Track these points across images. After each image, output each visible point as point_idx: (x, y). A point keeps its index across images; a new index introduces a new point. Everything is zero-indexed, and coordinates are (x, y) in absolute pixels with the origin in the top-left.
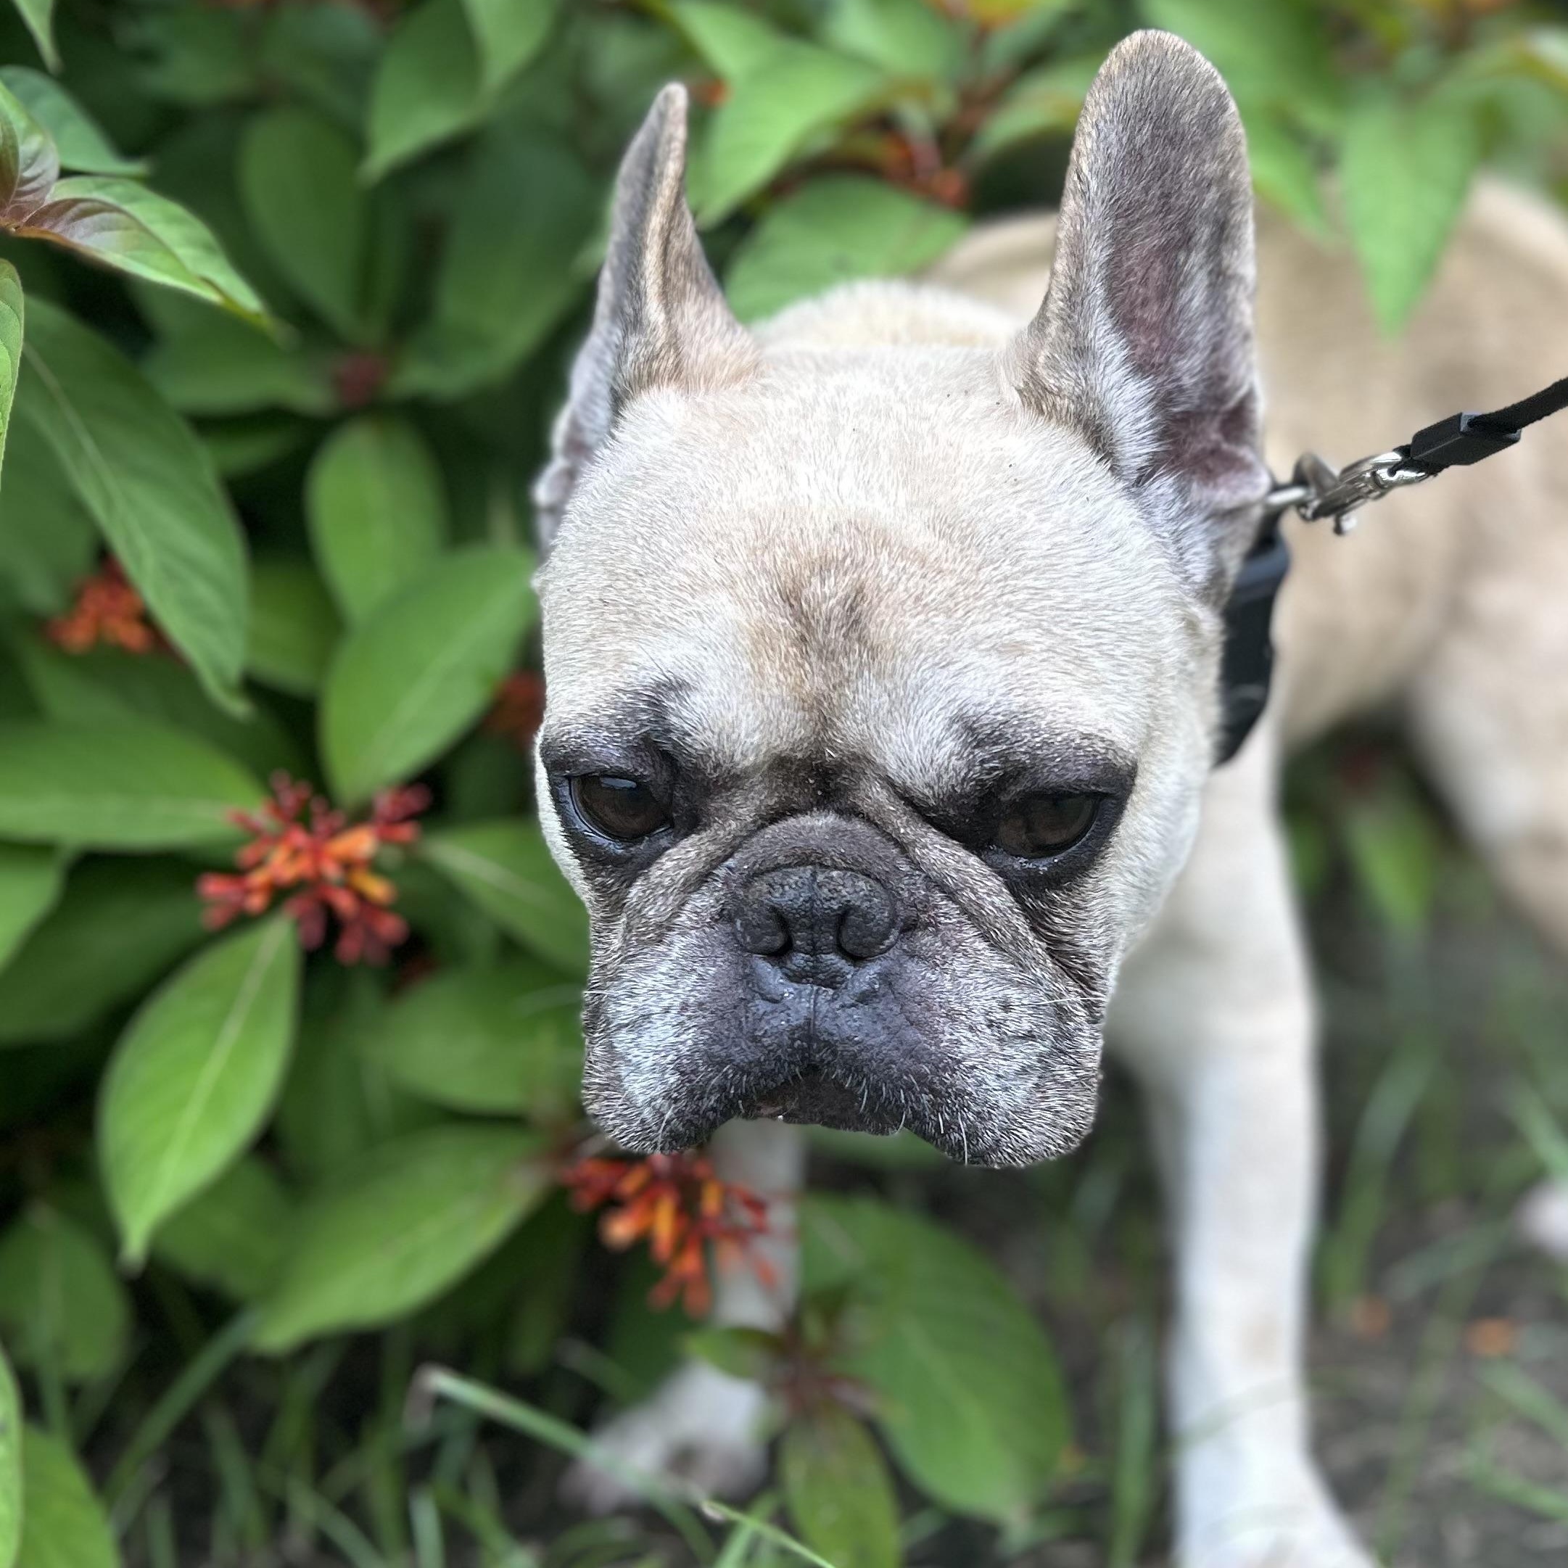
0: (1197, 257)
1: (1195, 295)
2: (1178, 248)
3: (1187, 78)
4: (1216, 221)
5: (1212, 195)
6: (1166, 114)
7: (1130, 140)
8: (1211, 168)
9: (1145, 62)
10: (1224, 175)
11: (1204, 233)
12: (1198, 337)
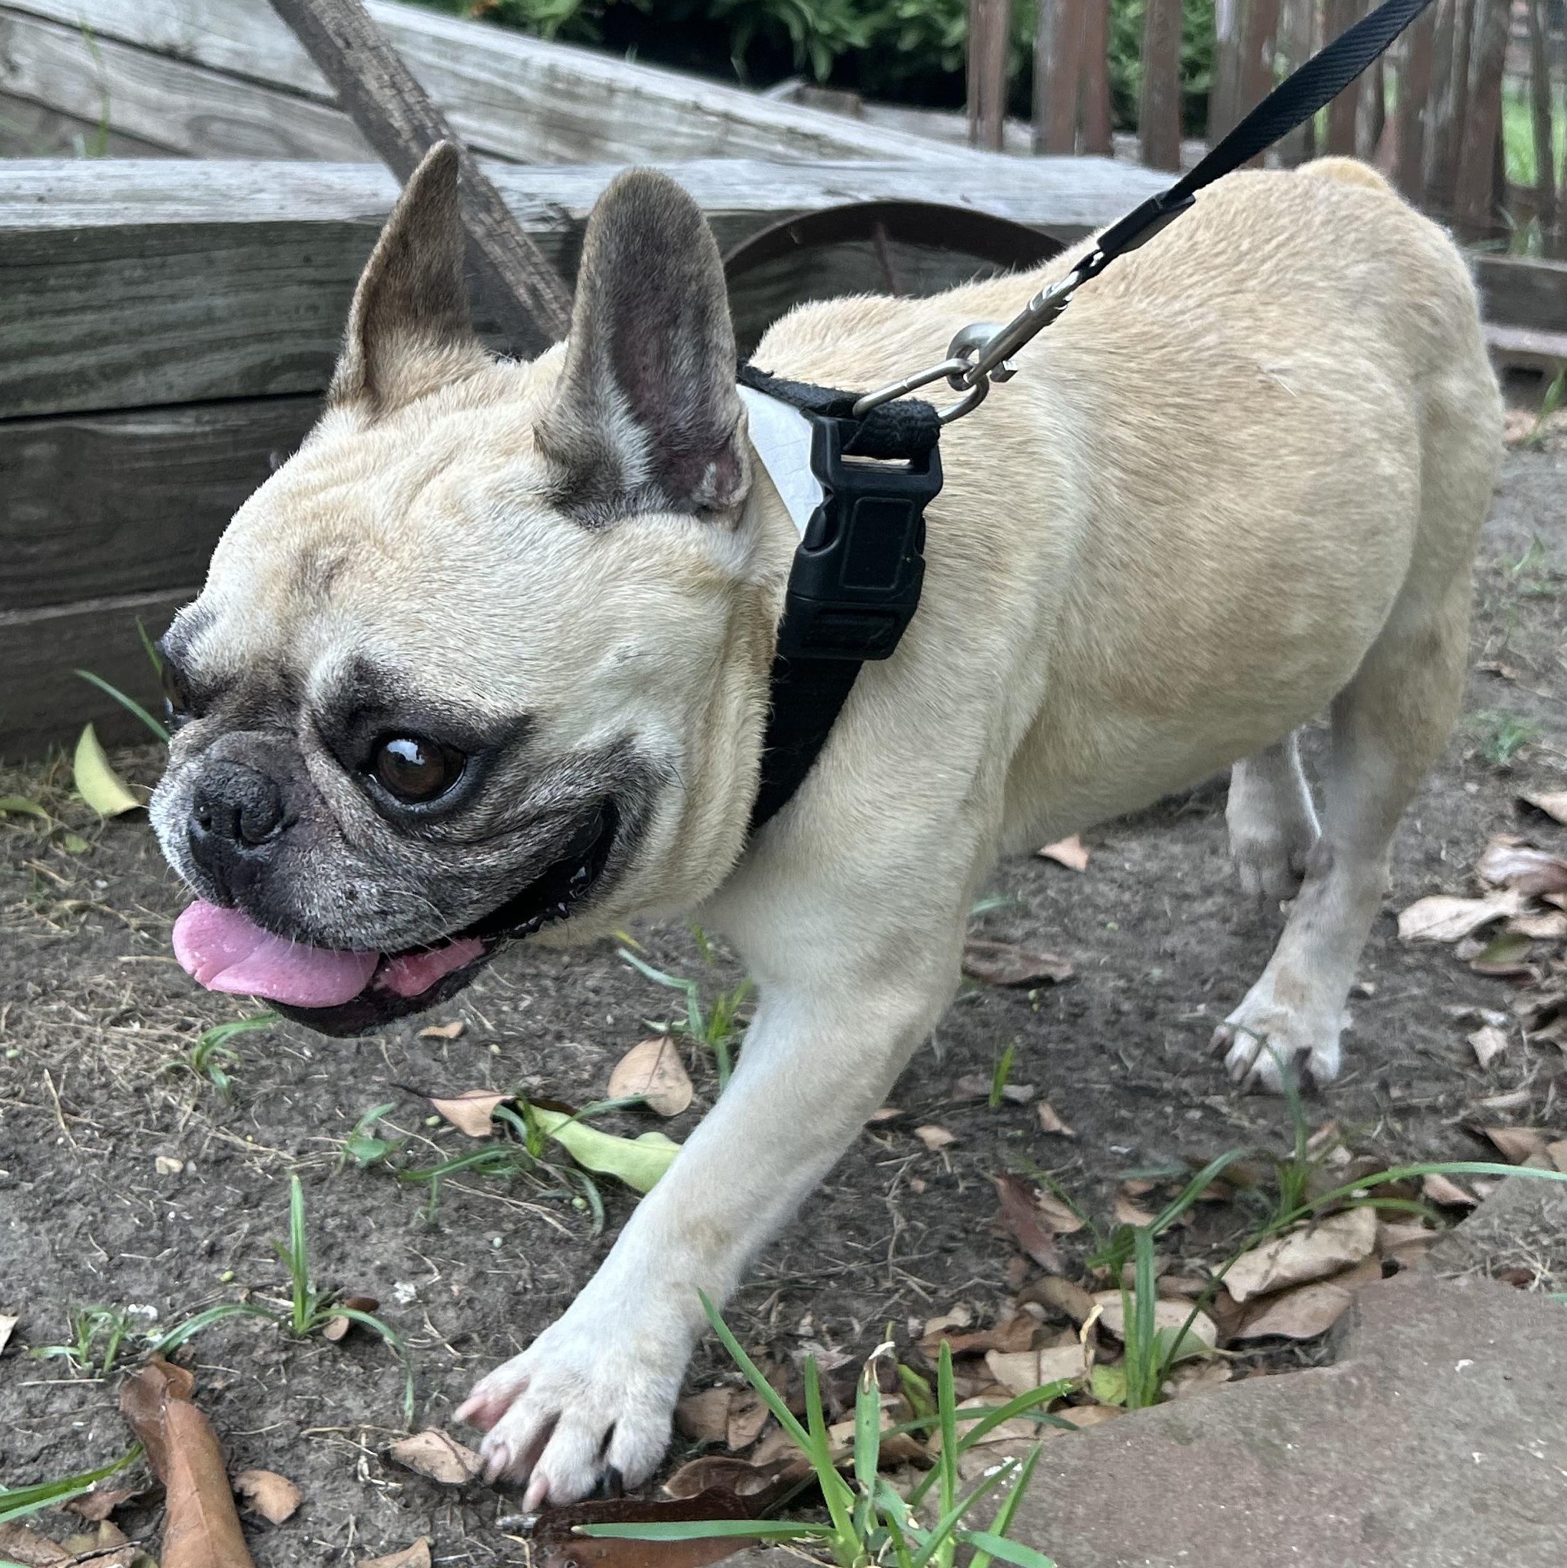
0: (683, 332)
1: (684, 362)
2: (667, 326)
3: (668, 202)
4: (697, 307)
5: (694, 287)
6: (653, 229)
7: (626, 248)
8: (692, 268)
9: (635, 192)
10: (701, 273)
11: (688, 315)
12: (688, 393)
